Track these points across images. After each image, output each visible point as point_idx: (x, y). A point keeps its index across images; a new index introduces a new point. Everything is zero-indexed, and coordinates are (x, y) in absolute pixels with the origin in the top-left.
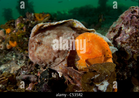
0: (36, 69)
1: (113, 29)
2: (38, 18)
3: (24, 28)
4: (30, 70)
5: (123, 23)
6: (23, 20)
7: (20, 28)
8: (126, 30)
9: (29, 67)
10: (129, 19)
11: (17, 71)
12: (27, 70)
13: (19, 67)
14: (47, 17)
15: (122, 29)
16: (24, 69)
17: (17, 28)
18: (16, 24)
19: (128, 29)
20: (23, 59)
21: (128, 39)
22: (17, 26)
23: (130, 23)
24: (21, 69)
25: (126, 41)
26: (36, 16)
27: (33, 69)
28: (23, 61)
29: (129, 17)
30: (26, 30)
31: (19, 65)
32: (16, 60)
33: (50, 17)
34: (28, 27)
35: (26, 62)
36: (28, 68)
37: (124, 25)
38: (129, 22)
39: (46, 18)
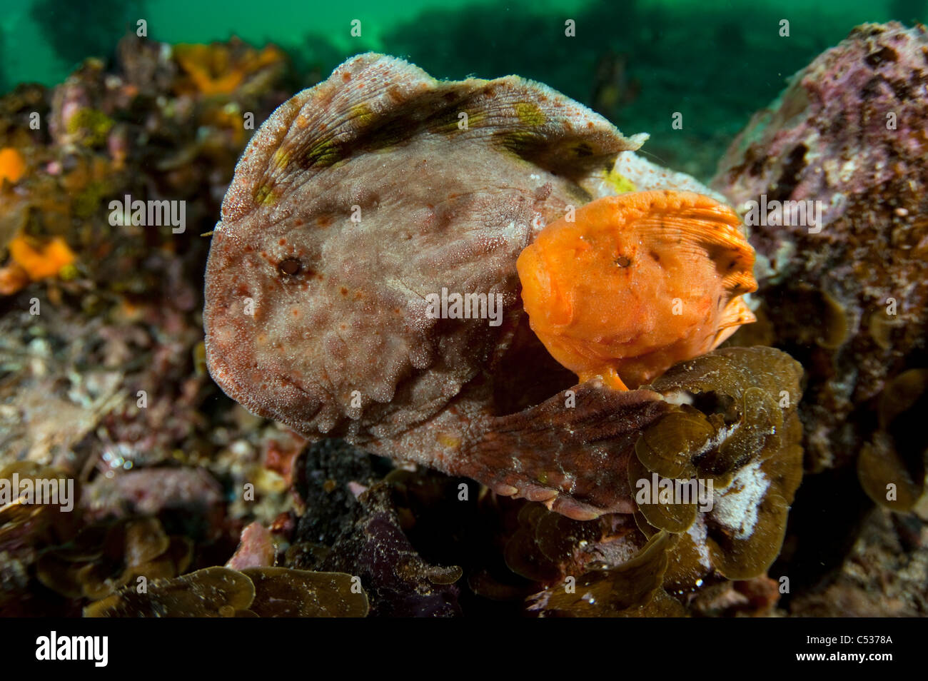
0: (202, 423)
1: (749, 154)
2: (200, 75)
3: (116, 140)
4: (163, 438)
5: (811, 122)
6: (104, 91)
7: (89, 141)
8: (832, 166)
9: (157, 415)
10: (853, 99)
11: (76, 449)
12: (140, 437)
13: (85, 423)
14: (264, 67)
15: (809, 157)
16: (123, 431)
17: (67, 143)
18: (61, 116)
19: (844, 159)
20: (101, 360)
21: (839, 220)
22: (63, 130)
23: (853, 127)
24: (103, 433)
25: (827, 234)
26: (189, 66)
27: (186, 428)
28: (113, 379)
29: (852, 90)
30: (128, 161)
31: (78, 405)
32: (59, 374)
33: (281, 69)
34: (136, 135)
35: (129, 381)
36: (146, 423)
37: (822, 132)
38: (853, 119)
39: (256, 73)
